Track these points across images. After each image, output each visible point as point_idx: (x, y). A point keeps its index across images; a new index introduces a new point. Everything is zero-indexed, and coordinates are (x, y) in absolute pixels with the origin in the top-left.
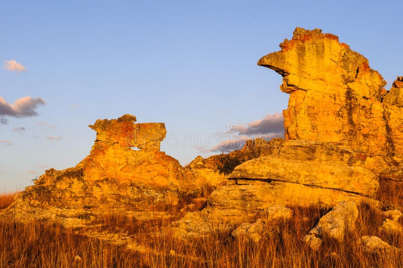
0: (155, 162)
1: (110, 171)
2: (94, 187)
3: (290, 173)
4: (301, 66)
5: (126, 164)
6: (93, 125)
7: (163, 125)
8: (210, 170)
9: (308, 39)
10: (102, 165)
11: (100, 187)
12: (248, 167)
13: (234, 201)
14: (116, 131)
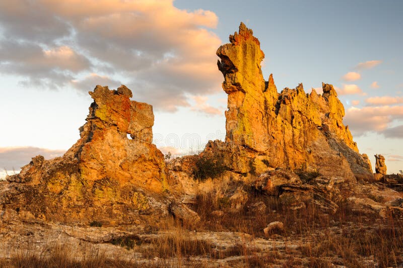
1: (110, 166)
2: (98, 191)
4: (245, 64)
6: (93, 91)
7: (151, 109)
8: (185, 174)
9: (248, 38)
11: (103, 190)
14: (117, 107)
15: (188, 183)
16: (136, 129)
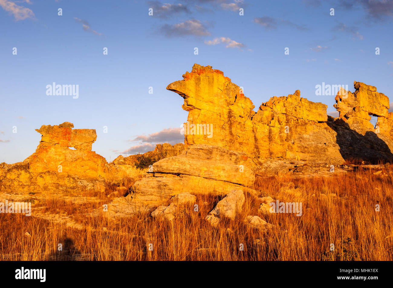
0: (87, 159)
1: (51, 165)
2: (38, 178)
3: (194, 169)
4: (198, 91)
5: (65, 160)
6: (39, 129)
7: (94, 131)
8: (129, 166)
9: (203, 73)
10: (45, 160)
11: (43, 177)
12: (163, 164)
13: (152, 189)
14: (58, 135)
15: (132, 171)
16: (77, 144)
